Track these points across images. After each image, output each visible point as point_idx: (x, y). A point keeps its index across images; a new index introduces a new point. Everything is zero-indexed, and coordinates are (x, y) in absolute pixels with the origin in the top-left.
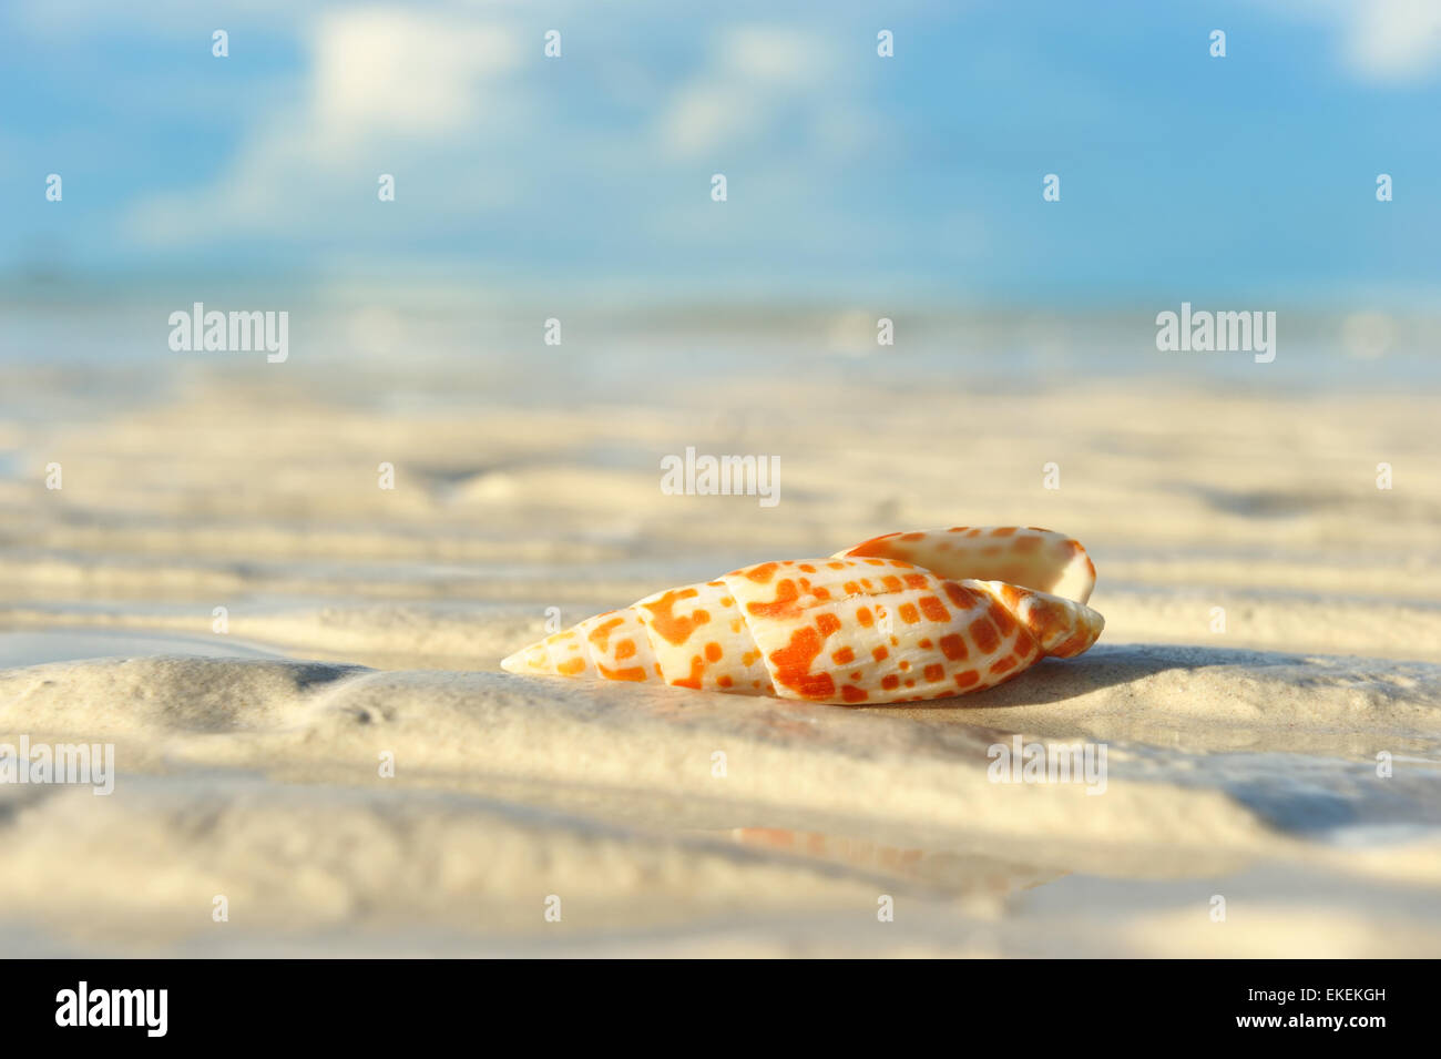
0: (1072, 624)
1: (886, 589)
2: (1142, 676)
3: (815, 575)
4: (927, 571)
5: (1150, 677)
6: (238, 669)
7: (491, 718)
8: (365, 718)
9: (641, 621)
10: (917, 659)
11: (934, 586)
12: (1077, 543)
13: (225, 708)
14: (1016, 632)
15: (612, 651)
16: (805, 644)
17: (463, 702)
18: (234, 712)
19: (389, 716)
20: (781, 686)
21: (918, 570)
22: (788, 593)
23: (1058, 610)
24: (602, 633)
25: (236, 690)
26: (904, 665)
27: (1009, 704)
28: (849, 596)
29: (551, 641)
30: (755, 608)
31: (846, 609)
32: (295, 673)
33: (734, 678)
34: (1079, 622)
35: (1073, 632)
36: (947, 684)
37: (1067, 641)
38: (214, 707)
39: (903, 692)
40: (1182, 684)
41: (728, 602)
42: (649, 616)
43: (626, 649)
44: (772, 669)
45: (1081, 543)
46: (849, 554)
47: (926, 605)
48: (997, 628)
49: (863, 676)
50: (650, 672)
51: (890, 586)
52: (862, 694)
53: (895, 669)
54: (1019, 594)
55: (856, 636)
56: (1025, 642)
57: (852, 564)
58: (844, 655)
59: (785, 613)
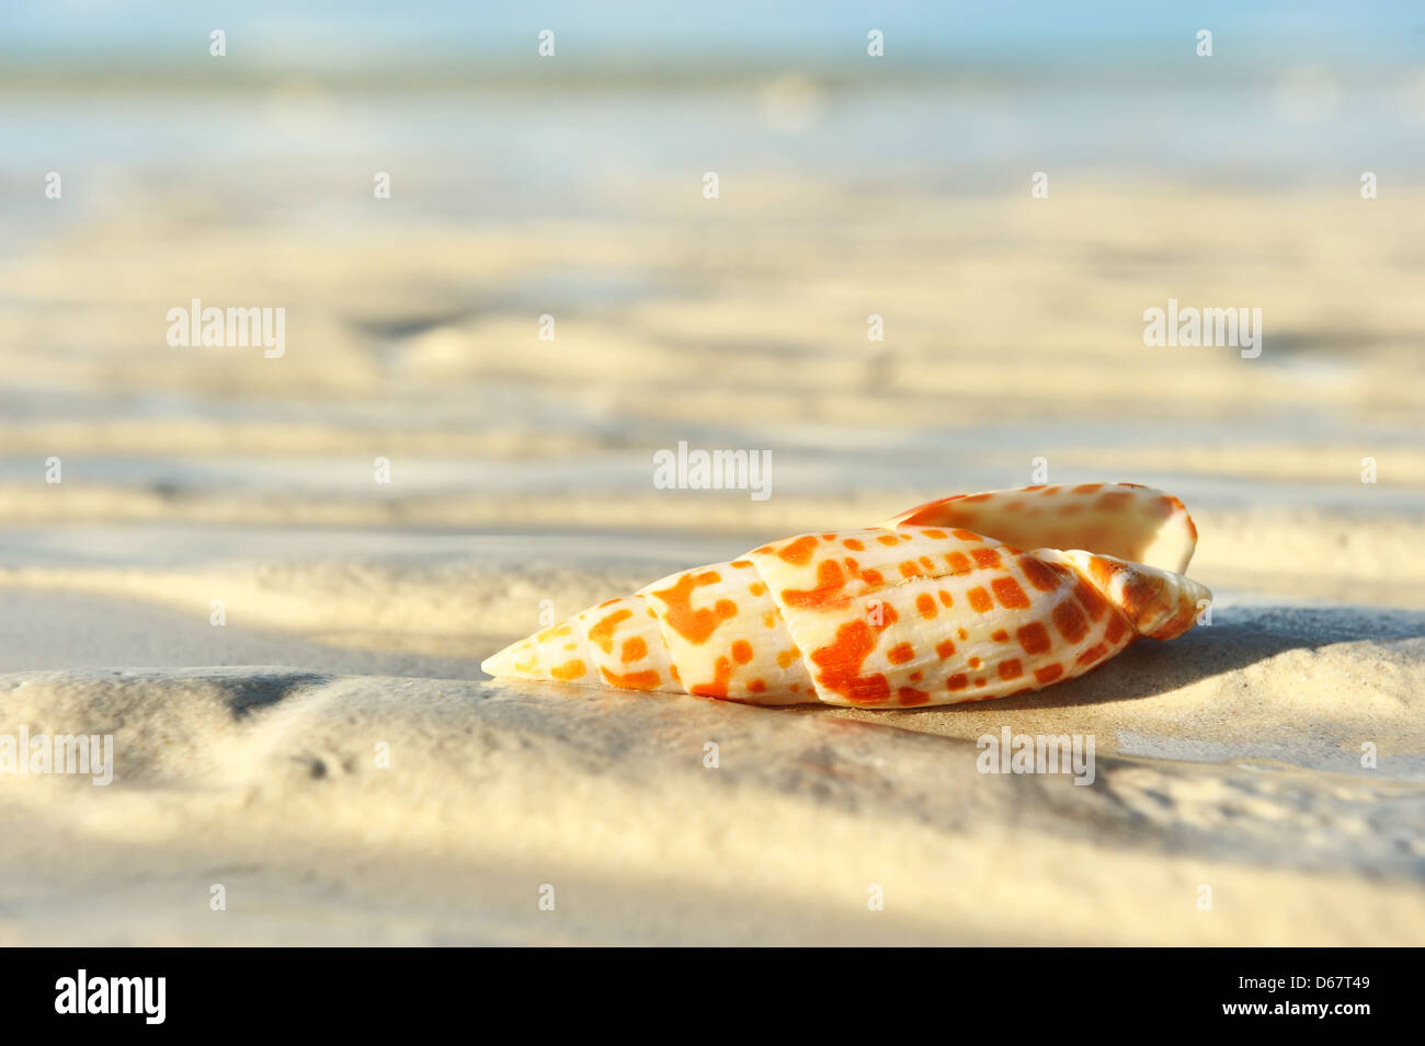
0: (1174, 602)
1: (951, 569)
2: (1256, 660)
3: (863, 553)
4: (999, 543)
5: (1266, 662)
6: (159, 692)
7: (476, 769)
8: (319, 770)
9: (652, 614)
10: (991, 654)
11: (1009, 564)
12: (1175, 500)
13: (144, 749)
14: (1107, 616)
15: (618, 651)
16: (856, 639)
17: (440, 746)
18: (156, 752)
19: (349, 766)
20: (825, 690)
21: (988, 542)
22: (832, 577)
23: (1157, 586)
24: (605, 629)
25: (157, 721)
26: (974, 662)
27: (1099, 700)
28: (907, 580)
29: (541, 639)
30: (793, 597)
31: (904, 596)
32: (230, 695)
33: (768, 682)
34: (1182, 599)
35: (1175, 612)
36: (1026, 680)
37: (1169, 623)
38: (131, 748)
39: (972, 691)
40: (1306, 669)
41: (758, 590)
42: (662, 608)
43: (635, 649)
44: (813, 670)
45: (1180, 499)
46: (902, 523)
47: (1001, 589)
48: (1085, 613)
49: (924, 676)
50: (665, 676)
51: (956, 566)
52: (923, 696)
53: (964, 668)
54: (1111, 568)
55: (916, 628)
56: (1117, 625)
57: (907, 537)
58: (902, 653)
59: (829, 603)
